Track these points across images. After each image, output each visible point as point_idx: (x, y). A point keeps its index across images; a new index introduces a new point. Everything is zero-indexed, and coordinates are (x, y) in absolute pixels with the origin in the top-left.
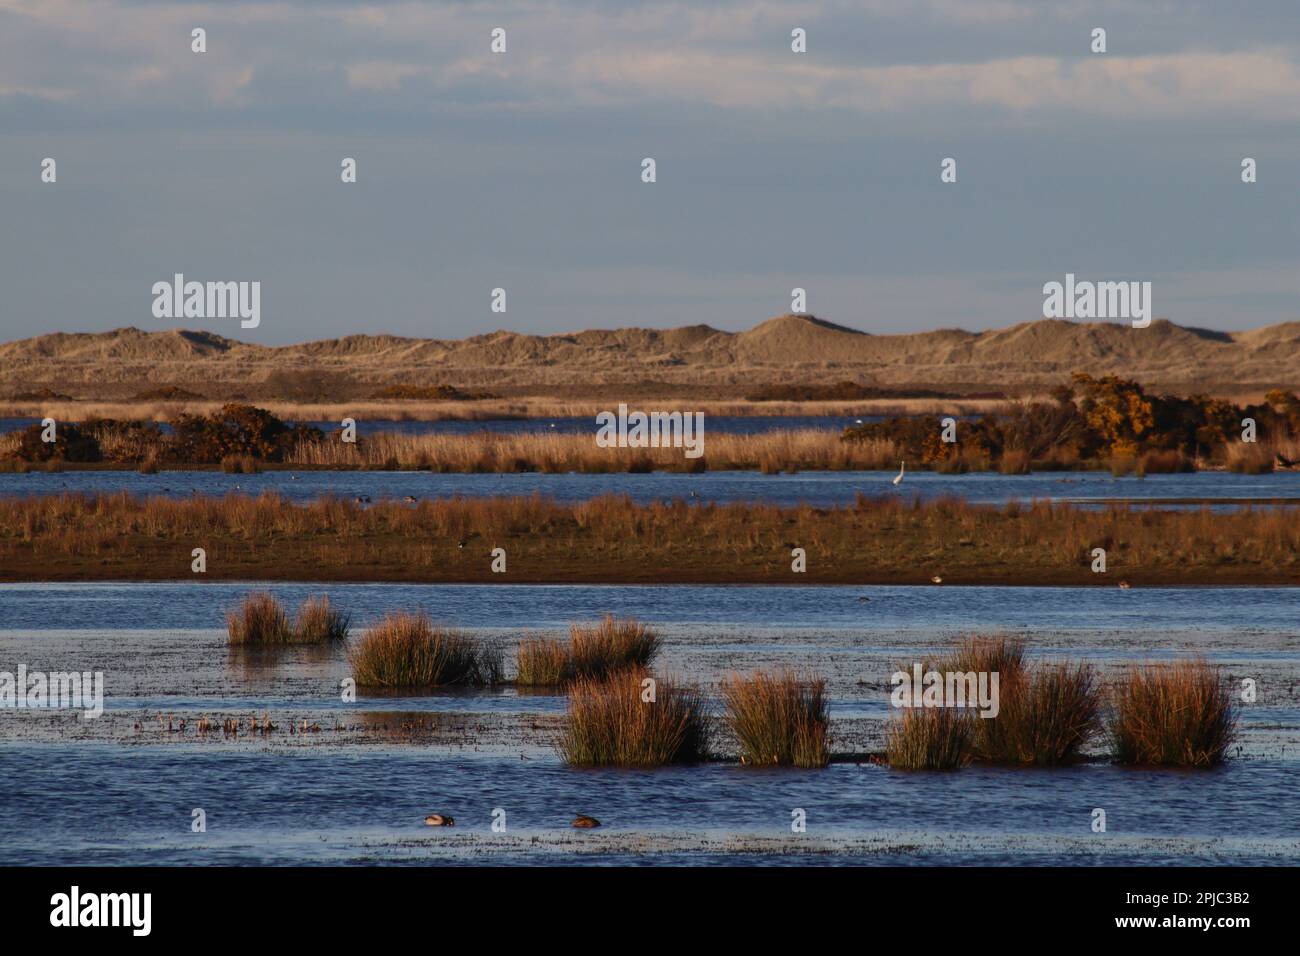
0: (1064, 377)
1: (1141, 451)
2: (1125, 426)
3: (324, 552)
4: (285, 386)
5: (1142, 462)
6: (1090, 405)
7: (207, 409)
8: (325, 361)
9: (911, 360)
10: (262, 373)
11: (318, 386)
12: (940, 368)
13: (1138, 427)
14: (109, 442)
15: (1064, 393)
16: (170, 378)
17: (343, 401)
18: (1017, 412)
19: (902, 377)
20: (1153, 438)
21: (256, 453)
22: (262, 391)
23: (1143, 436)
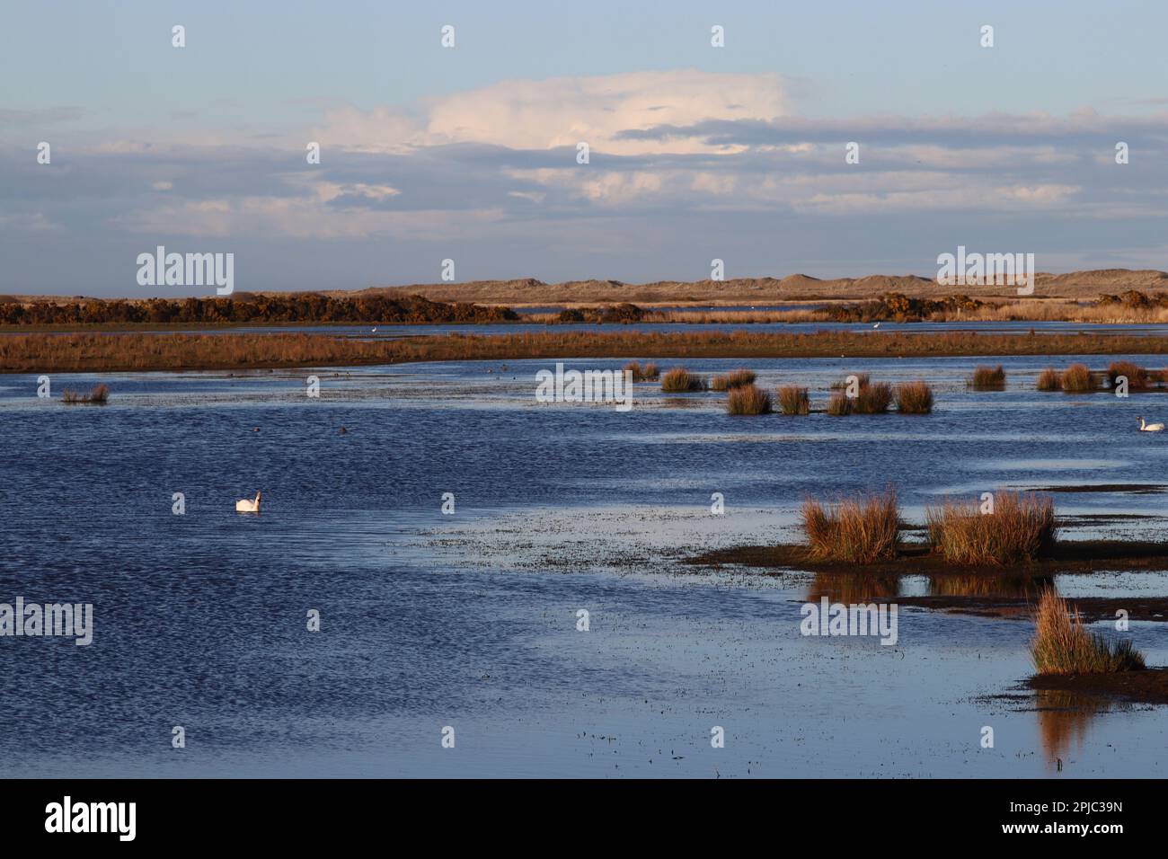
0: (881, 293)
1: (905, 315)
2: (900, 308)
3: (653, 349)
4: (640, 297)
5: (906, 319)
6: (889, 301)
7: (616, 305)
8: (652, 290)
9: (834, 288)
10: (633, 293)
11: (650, 297)
12: (843, 291)
13: (904, 308)
14: (586, 315)
15: (881, 298)
16: (605, 295)
17: (658, 301)
18: (867, 303)
19: (831, 293)
20: (908, 312)
21: (632, 319)
22: (633, 299)
23: (906, 311)
